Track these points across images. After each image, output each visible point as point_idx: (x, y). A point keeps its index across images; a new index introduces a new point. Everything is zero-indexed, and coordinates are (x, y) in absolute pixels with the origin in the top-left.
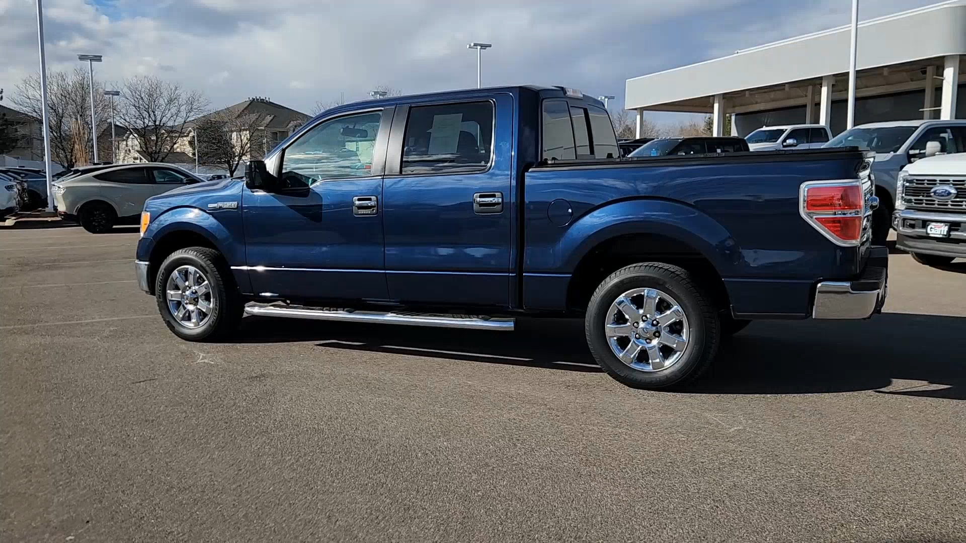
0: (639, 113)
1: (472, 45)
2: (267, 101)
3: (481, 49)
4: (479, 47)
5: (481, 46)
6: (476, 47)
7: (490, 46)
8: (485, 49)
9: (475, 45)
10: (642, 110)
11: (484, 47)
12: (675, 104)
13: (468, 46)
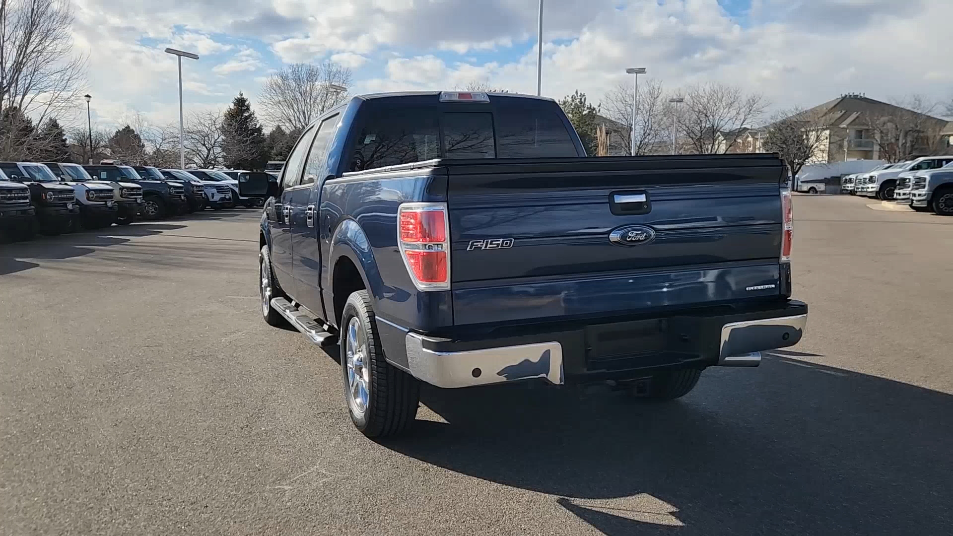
2: (861, 97)
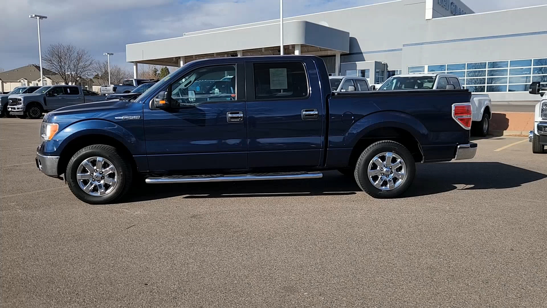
0: (135, 64)
1: (34, 15)
3: (39, 19)
4: (38, 18)
5: (40, 17)
6: (36, 17)
7: (46, 18)
8: (42, 19)
9: (36, 16)
10: (136, 63)
11: (41, 17)
12: (157, 60)
13: (30, 16)
